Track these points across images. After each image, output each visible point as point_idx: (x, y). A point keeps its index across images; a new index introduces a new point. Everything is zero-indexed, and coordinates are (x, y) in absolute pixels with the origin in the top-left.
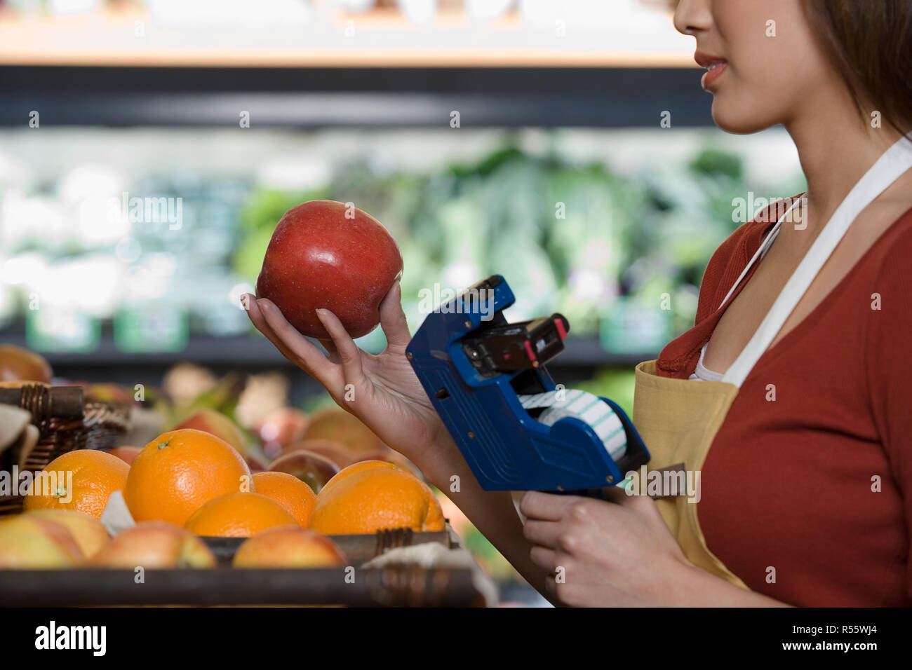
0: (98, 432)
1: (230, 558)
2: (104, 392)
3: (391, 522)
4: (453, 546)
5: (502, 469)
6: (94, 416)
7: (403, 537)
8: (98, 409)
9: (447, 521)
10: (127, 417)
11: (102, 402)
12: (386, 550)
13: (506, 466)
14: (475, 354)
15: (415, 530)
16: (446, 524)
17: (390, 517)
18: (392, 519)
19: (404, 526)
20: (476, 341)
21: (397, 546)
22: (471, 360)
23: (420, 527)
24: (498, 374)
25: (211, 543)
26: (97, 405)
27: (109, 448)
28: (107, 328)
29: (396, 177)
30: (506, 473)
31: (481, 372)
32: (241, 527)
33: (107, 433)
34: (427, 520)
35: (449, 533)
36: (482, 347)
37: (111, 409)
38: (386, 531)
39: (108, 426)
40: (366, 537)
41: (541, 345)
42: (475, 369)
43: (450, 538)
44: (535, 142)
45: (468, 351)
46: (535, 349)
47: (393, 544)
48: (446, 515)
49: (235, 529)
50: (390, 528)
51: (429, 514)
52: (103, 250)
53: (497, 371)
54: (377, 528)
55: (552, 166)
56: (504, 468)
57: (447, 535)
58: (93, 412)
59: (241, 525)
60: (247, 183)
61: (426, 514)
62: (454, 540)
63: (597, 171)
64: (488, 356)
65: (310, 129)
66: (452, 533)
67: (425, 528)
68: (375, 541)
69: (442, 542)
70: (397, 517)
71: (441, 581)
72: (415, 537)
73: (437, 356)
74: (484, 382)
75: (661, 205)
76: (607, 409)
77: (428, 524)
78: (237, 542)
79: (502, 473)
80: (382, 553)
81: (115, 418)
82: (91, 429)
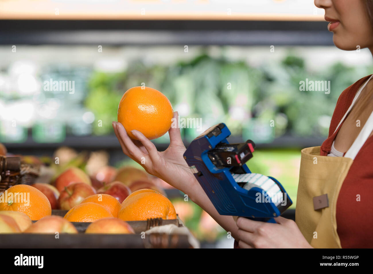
0: (26, 177)
1: (84, 231)
2: (29, 159)
3: (153, 215)
4: (180, 226)
5: (228, 207)
6: (25, 170)
7: (158, 222)
8: (27, 167)
9: (177, 215)
10: (39, 170)
11: (28, 164)
12: (151, 227)
13: (229, 206)
14: (214, 159)
15: (164, 219)
16: (177, 216)
17: (153, 213)
18: (154, 214)
19: (159, 217)
20: (214, 153)
21: (156, 226)
22: (212, 161)
23: (166, 217)
24: (224, 168)
25: (76, 225)
26: (26, 165)
27: (31, 184)
28: (30, 132)
29: (155, 67)
30: (230, 209)
31: (216, 166)
32: (89, 218)
33: (30, 177)
34: (168, 214)
35: (178, 220)
36: (216, 156)
37: (32, 167)
38: (151, 219)
39: (31, 175)
40: (142, 222)
41: (243, 156)
42: (214, 165)
43: (179, 222)
44: (215, 52)
45: (211, 157)
46: (239, 157)
47: (154, 225)
48: (177, 212)
49: (87, 218)
50: (153, 218)
51: (170, 212)
52: (27, 98)
53: (223, 166)
54: (147, 218)
55: (222, 63)
56: (228, 206)
57: (177, 221)
58: (24, 169)
59: (89, 217)
60: (90, 69)
61: (169, 212)
62: (180, 223)
63: (242, 65)
64: (220, 160)
65: (118, 46)
66: (179, 220)
67: (168, 218)
68: (146, 224)
69: (175, 224)
70: (156, 213)
71: (175, 241)
72: (163, 222)
73: (197, 159)
74: (218, 171)
75: (269, 79)
76: (273, 182)
77: (169, 216)
78: (87, 224)
79: (228, 209)
80: (149, 229)
81: (34, 171)
82: (23, 175)
